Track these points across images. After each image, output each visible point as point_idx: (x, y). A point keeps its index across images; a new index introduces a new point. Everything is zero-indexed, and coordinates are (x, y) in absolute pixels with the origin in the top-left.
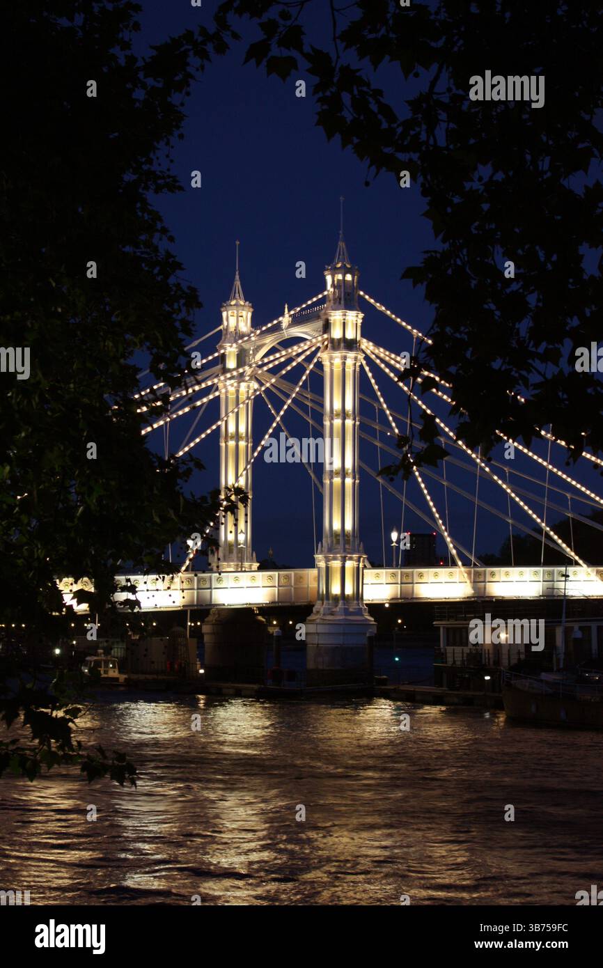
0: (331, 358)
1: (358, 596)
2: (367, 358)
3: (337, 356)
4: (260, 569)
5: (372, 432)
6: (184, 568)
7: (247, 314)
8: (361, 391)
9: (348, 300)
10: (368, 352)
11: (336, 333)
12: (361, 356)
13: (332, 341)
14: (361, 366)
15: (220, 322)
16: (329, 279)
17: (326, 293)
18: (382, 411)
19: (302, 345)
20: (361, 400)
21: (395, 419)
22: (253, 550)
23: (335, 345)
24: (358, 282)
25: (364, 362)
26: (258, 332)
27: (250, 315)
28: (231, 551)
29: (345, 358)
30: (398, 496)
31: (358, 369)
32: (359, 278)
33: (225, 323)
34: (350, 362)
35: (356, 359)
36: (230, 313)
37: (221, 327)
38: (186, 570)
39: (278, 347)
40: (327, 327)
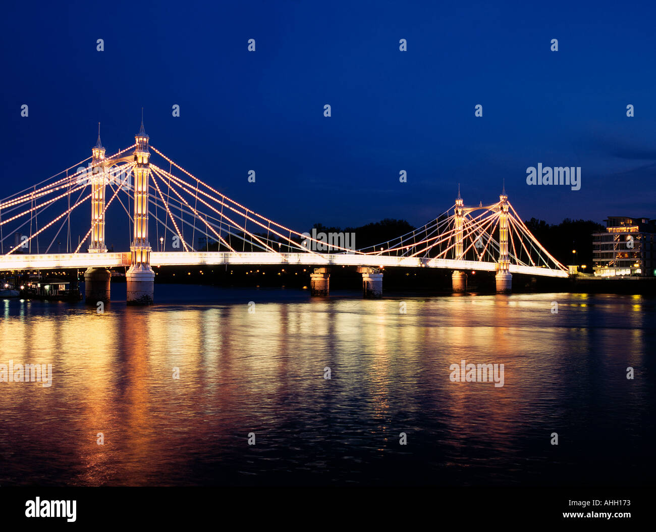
0: (137, 171)
1: (147, 263)
2: (152, 171)
3: (140, 170)
4: (108, 252)
5: (153, 200)
6: (77, 251)
7: (103, 152)
8: (149, 184)
9: (144, 148)
10: (152, 169)
11: (140, 161)
12: (149, 170)
13: (138, 164)
14: (150, 174)
15: (92, 154)
16: (137, 140)
17: (136, 145)
18: (158, 192)
19: (126, 165)
20: (149, 187)
21: (163, 195)
22: (105, 244)
23: (139, 165)
24: (149, 141)
25: (151, 173)
26: (108, 159)
27: (104, 152)
28: (96, 245)
29: (143, 171)
30: (164, 225)
31: (148, 175)
32: (149, 140)
33: (94, 155)
34: (145, 172)
35: (147, 171)
36: (96, 151)
37: (92, 157)
38: (78, 252)
39: (116, 165)
40: (136, 158)
